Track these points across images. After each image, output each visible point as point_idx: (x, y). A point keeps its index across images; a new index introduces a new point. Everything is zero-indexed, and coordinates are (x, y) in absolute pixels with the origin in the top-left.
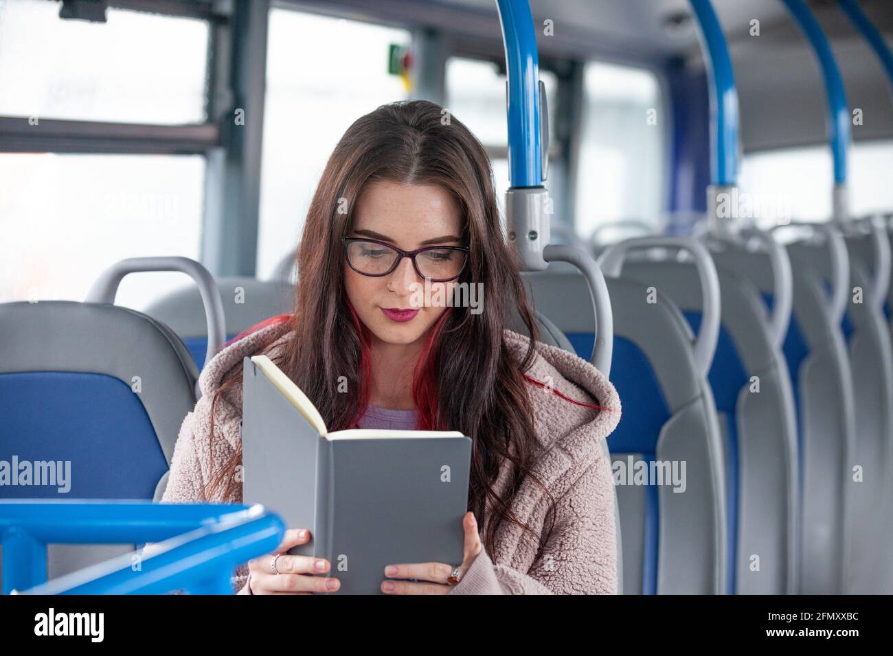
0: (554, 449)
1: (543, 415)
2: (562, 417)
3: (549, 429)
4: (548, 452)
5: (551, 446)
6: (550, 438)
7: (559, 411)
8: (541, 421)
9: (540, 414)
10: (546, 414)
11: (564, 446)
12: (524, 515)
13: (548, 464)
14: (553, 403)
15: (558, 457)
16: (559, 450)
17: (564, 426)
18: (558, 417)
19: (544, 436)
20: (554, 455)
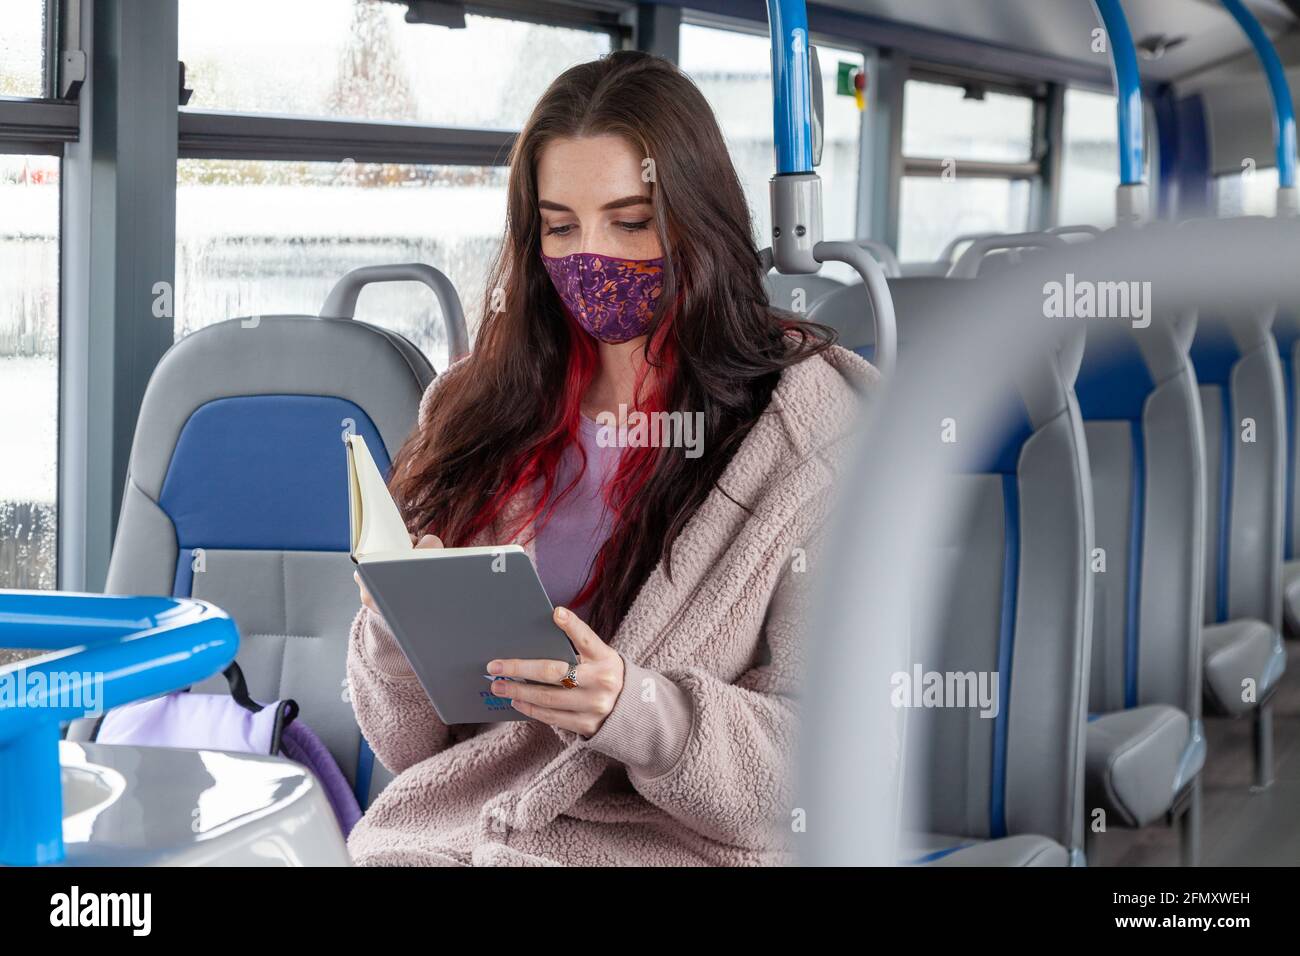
0: (814, 459)
1: (806, 419)
2: (830, 424)
3: (811, 435)
4: (806, 462)
5: (811, 455)
6: (811, 446)
7: (827, 417)
8: (803, 425)
9: (803, 417)
10: (810, 419)
11: (825, 456)
12: (768, 539)
13: (804, 477)
14: (820, 406)
15: (817, 469)
16: (820, 461)
17: (831, 434)
18: (824, 423)
19: (805, 442)
20: (813, 466)
